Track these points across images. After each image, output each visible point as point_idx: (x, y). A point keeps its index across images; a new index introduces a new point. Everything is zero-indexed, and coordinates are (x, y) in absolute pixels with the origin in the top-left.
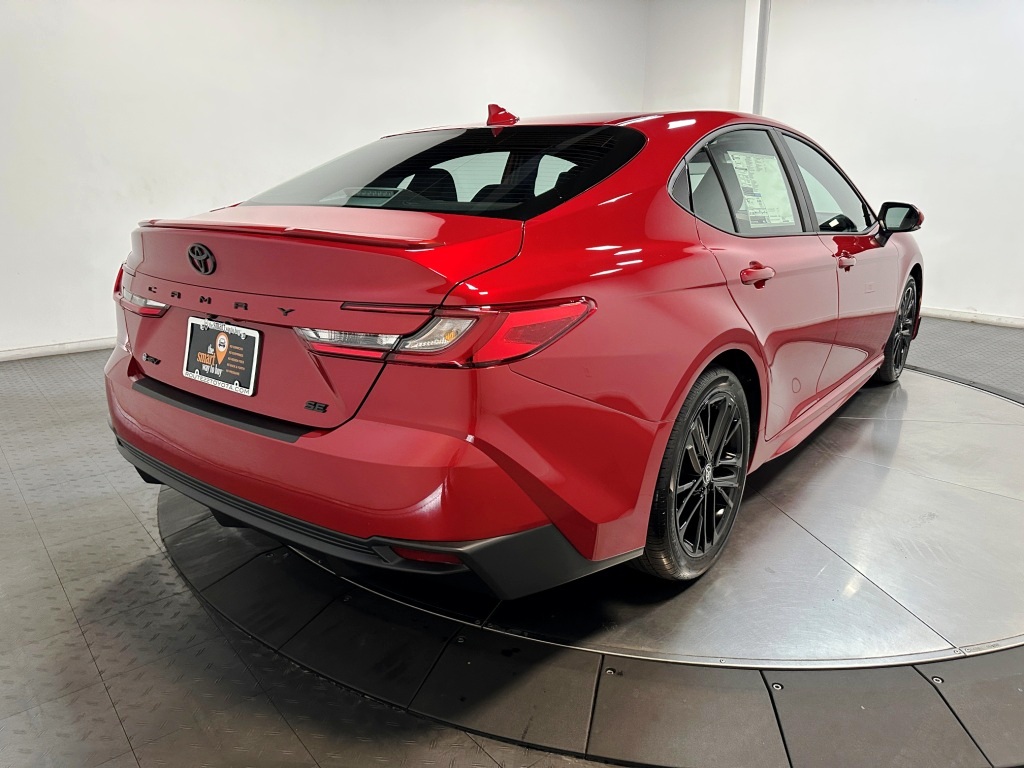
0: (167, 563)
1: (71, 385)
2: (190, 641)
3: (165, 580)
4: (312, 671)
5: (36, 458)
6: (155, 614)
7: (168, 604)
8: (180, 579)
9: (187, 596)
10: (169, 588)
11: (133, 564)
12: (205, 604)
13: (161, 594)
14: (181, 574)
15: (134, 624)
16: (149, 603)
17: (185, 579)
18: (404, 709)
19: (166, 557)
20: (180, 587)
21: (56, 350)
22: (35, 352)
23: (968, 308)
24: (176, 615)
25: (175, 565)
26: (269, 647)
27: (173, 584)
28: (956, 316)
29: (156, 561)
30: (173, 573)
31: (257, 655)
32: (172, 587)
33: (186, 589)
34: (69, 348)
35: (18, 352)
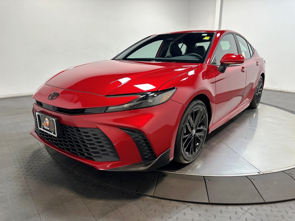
0: (45, 148)
1: (22, 104)
2: (49, 167)
3: (43, 152)
4: (81, 175)
5: (11, 122)
6: (40, 161)
7: (44, 158)
8: (48, 152)
9: (49, 156)
10: (44, 155)
11: (35, 149)
12: (54, 158)
13: (42, 156)
14: (48, 151)
15: (34, 163)
16: (38, 158)
17: (49, 152)
18: (105, 184)
19: (44, 147)
20: (47, 154)
21: (19, 95)
22: (13, 96)
23: (279, 87)
24: (45, 161)
25: (46, 149)
26: (70, 169)
27: (46, 153)
28: (275, 89)
29: (41, 148)
30: (46, 151)
31: (67, 171)
32: (45, 154)
33: (49, 155)
34: (23, 95)
35: (9, 96)
